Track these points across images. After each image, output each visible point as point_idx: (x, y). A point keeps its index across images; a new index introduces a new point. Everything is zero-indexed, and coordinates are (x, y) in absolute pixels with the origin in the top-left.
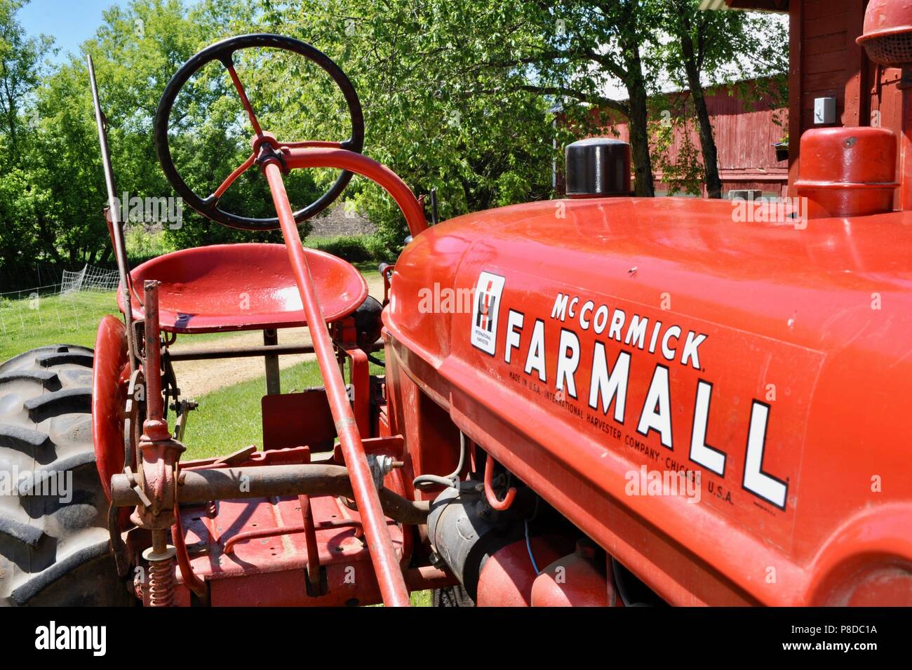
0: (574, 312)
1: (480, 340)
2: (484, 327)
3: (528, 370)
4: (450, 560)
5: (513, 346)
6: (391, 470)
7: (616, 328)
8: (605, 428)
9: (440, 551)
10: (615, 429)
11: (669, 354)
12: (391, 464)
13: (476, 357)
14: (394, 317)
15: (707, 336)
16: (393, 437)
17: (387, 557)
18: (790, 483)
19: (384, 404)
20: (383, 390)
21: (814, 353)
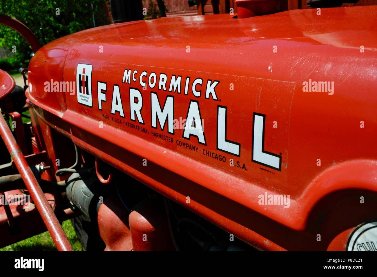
0: (135, 78)
1: (83, 100)
2: (84, 93)
3: (113, 112)
4: (81, 208)
5: (102, 101)
6: (44, 171)
7: (162, 84)
8: (163, 138)
9: (75, 204)
10: (169, 138)
11: (198, 94)
12: (44, 168)
13: (82, 109)
14: (32, 94)
15: (219, 82)
16: (41, 153)
17: (51, 218)
18: (282, 156)
19: (33, 136)
20: (32, 130)
21: (289, 83)
